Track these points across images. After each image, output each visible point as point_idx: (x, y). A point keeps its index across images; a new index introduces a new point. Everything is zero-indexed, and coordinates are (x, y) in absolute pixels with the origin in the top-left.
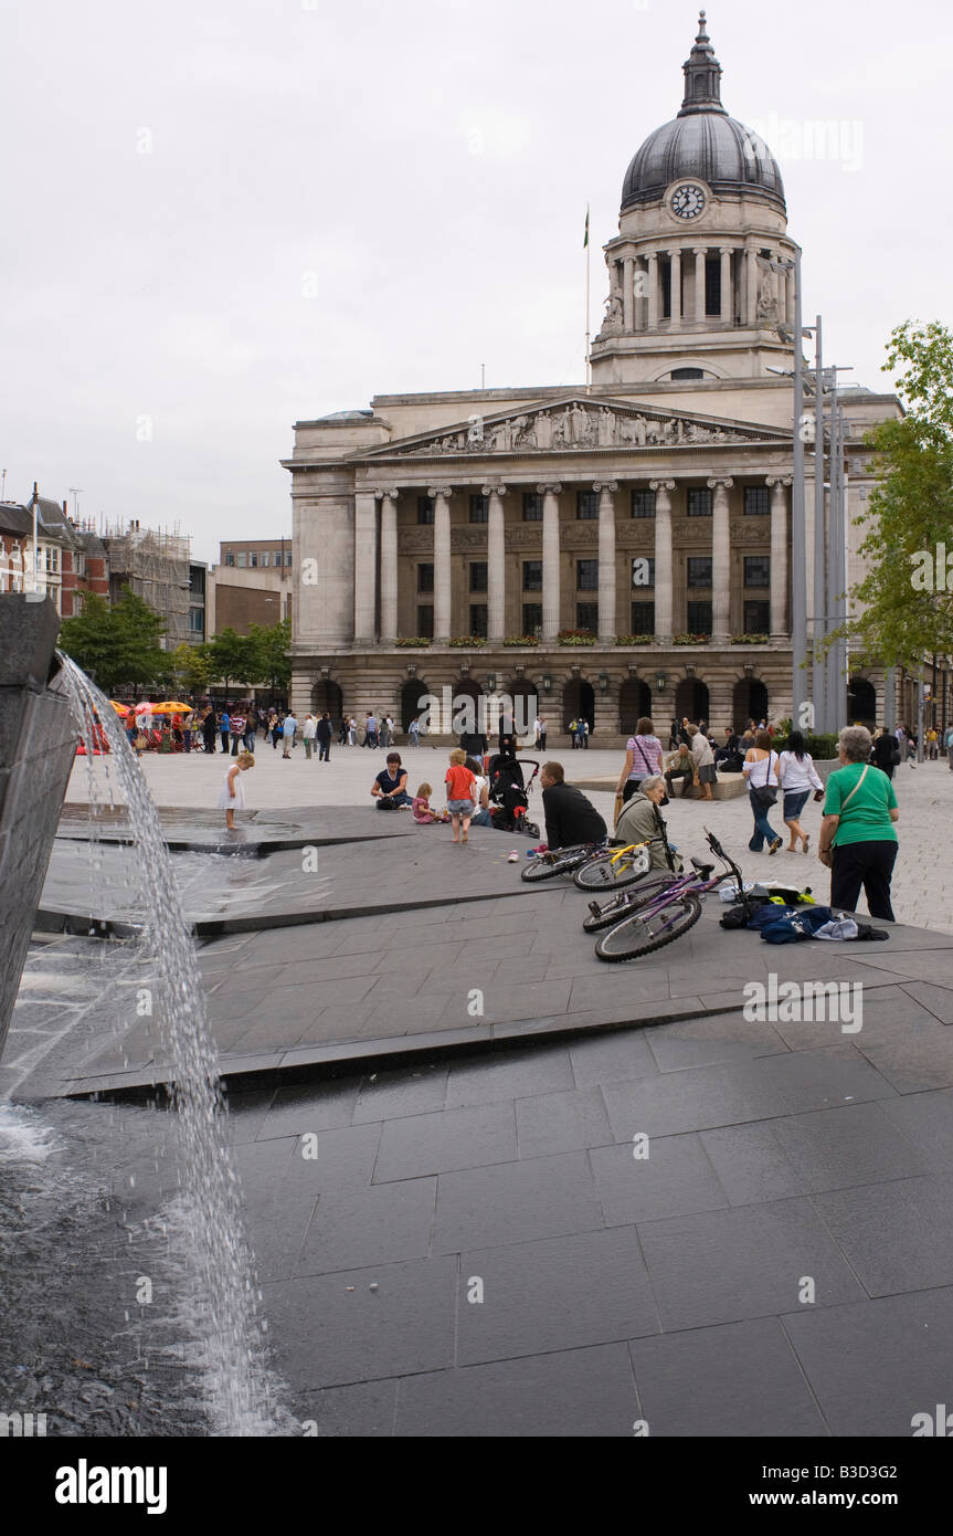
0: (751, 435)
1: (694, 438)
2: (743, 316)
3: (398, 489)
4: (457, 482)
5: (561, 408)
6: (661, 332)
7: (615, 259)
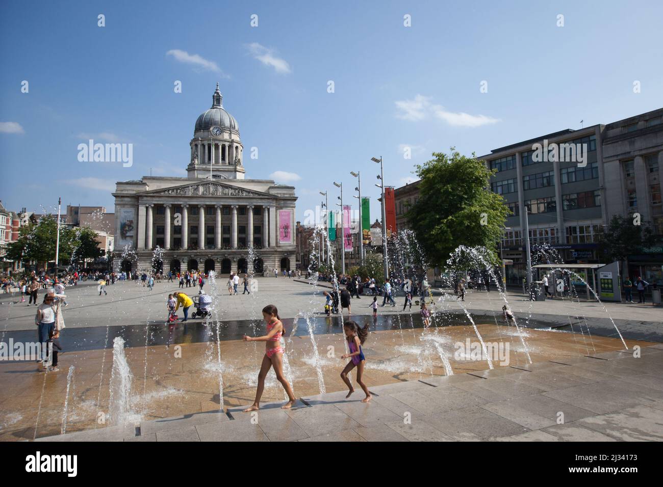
0: (259, 195)
1: (244, 194)
2: (231, 162)
3: (153, 204)
5: (206, 184)
6: (208, 164)
7: (194, 144)
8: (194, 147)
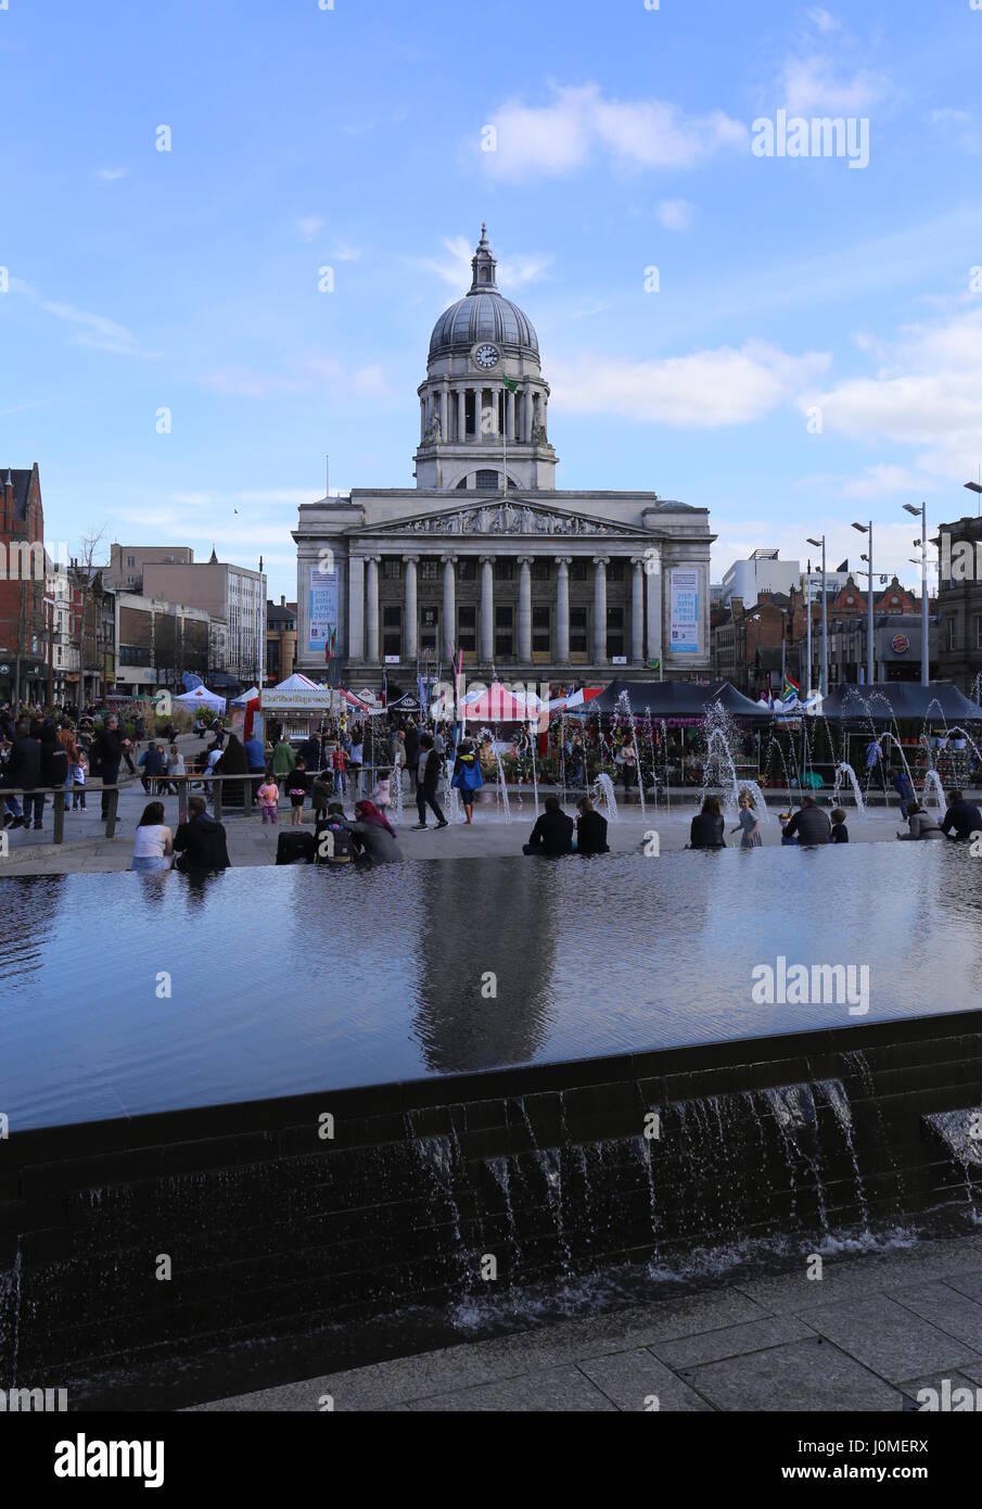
0: (623, 530)
1: (586, 530)
2: (523, 436)
3: (381, 555)
4: (421, 552)
6: (468, 443)
7: (430, 392)
8: (431, 399)
